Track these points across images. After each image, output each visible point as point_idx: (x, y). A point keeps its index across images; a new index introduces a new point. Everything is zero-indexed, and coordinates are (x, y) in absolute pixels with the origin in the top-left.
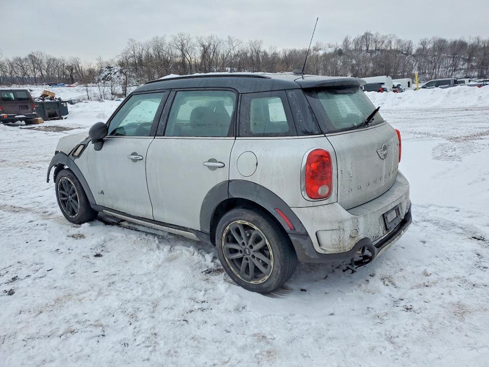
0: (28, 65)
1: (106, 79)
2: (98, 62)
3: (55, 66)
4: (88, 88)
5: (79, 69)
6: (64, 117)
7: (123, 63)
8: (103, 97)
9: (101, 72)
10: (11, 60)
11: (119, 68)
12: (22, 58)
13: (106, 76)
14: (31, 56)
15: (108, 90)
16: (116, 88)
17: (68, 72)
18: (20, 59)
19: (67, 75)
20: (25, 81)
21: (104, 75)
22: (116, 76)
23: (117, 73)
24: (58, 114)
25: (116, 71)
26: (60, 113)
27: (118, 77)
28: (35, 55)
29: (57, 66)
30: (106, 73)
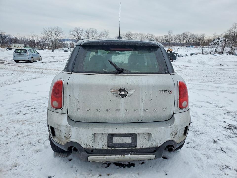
0: (182, 38)
1: (215, 44)
2: (213, 35)
3: (193, 38)
4: (204, 48)
5: (204, 39)
6: (174, 60)
7: (227, 36)
8: (210, 53)
9: (214, 40)
10: (176, 35)
11: (224, 38)
12: (180, 35)
13: (216, 42)
14: (184, 34)
15: (213, 49)
16: (218, 49)
17: (198, 41)
18: (179, 35)
19: (197, 42)
20: (179, 44)
21: (215, 42)
22: (221, 42)
23: (222, 41)
24: (172, 59)
25: (222, 40)
26: (173, 59)
27: (222, 43)
28: (186, 33)
29: (194, 38)
30: (216, 41)
